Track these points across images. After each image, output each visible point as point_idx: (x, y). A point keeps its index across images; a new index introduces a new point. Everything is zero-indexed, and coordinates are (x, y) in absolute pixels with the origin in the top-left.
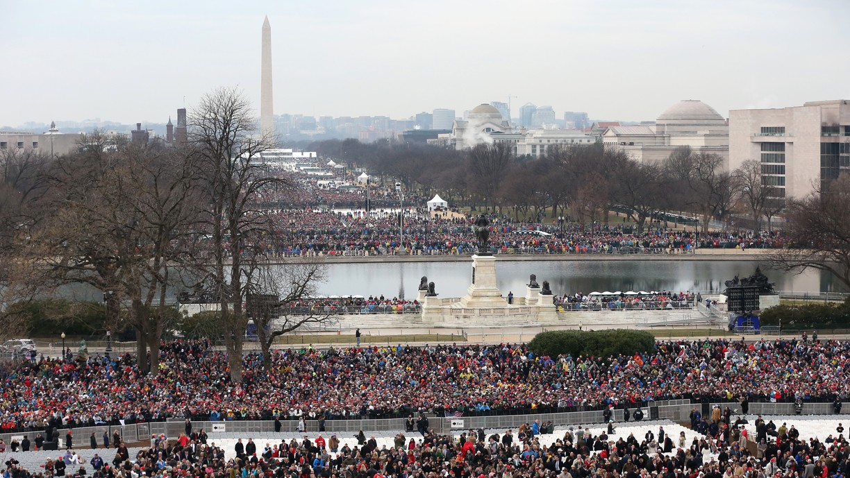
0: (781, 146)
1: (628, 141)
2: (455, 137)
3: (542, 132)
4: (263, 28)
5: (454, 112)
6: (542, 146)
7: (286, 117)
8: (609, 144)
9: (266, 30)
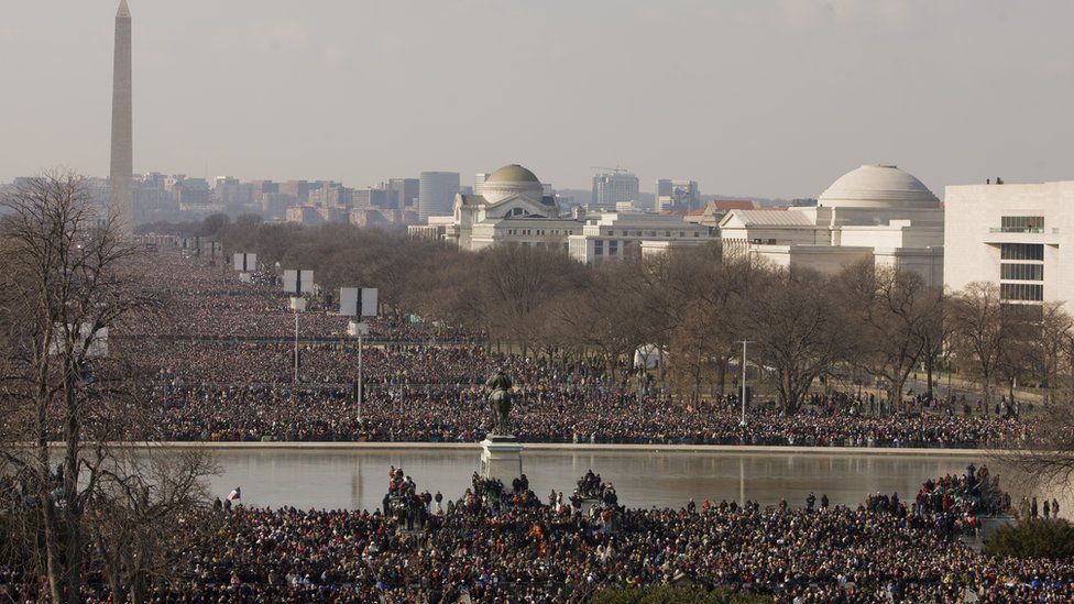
0: (1036, 251)
1: (765, 237)
2: (459, 223)
3: (614, 217)
4: (117, 18)
5: (457, 176)
6: (613, 243)
7: (157, 178)
8: (730, 241)
9: (123, 24)
